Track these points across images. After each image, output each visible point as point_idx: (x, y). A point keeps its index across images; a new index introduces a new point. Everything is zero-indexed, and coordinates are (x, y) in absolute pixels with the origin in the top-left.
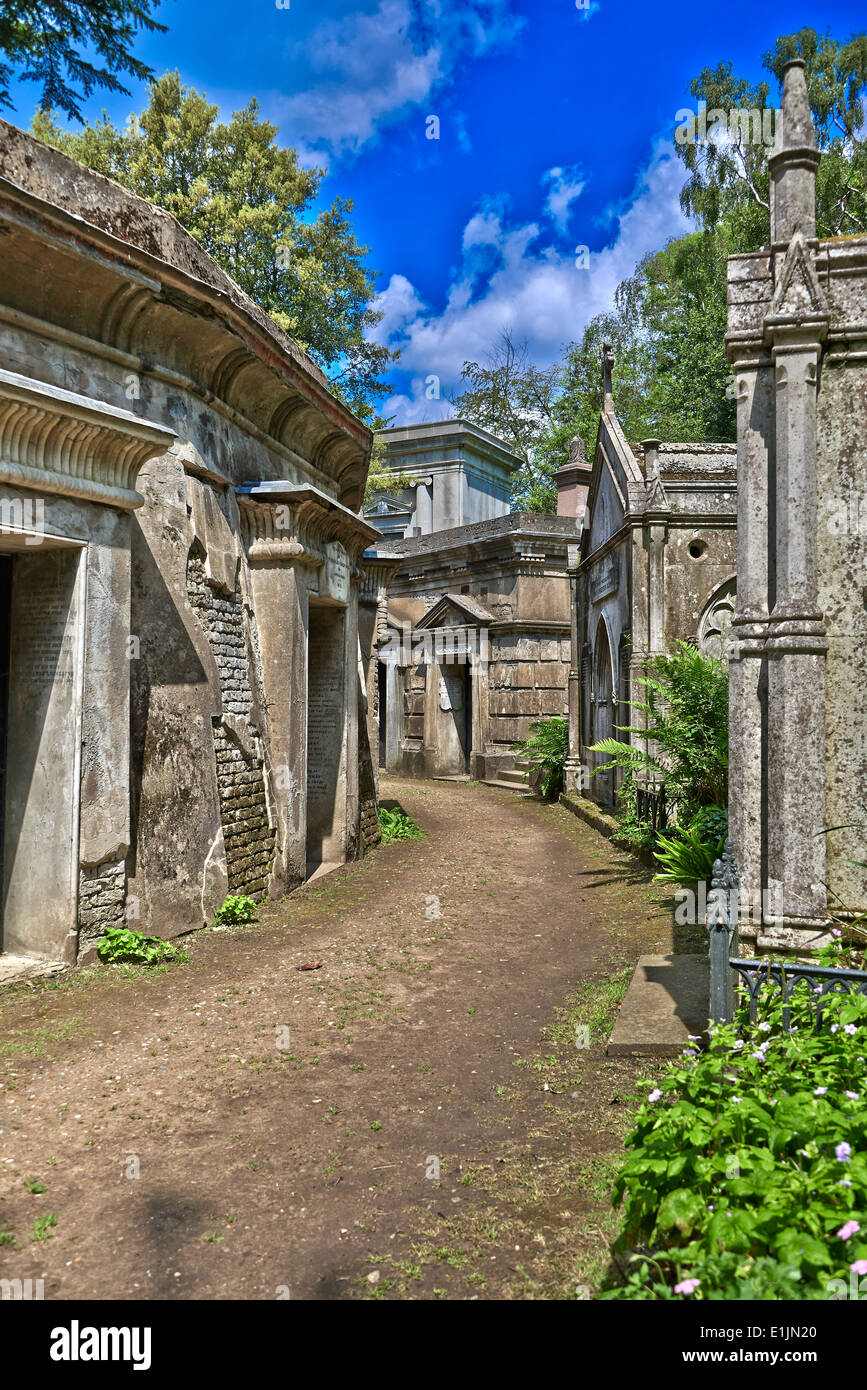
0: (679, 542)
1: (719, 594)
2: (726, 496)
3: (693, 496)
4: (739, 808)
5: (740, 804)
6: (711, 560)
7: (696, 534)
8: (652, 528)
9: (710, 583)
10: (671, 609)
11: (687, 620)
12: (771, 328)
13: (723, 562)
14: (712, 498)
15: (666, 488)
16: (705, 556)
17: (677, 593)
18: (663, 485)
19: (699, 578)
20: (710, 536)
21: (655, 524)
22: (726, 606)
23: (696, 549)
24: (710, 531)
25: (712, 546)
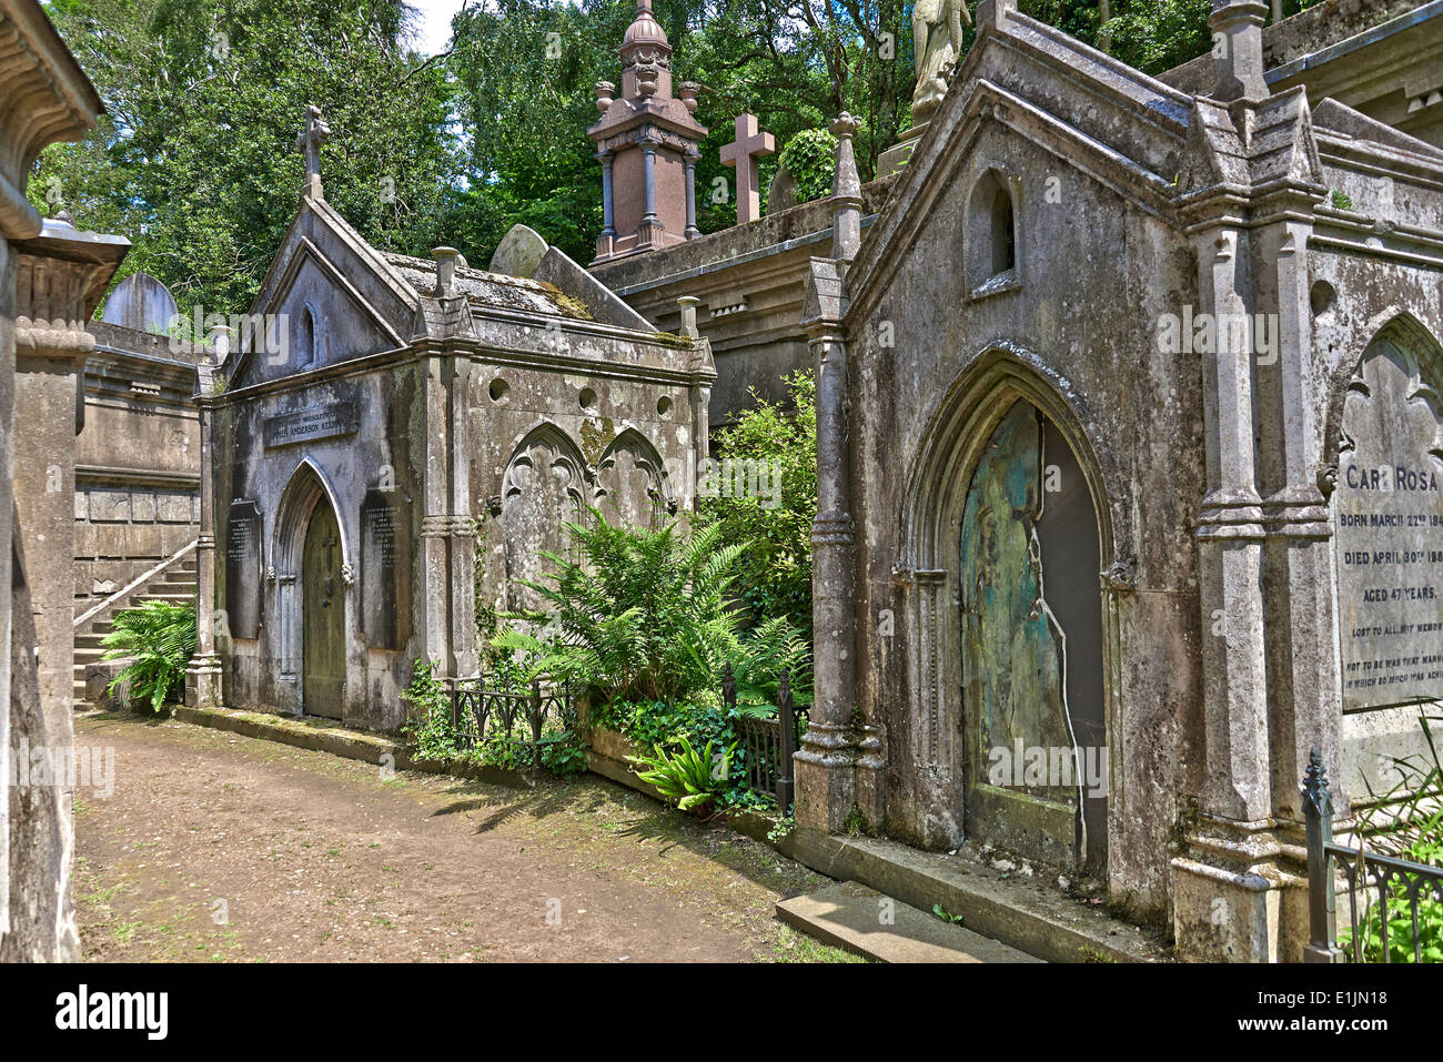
0: (481, 379)
1: (521, 447)
2: (527, 330)
3: (494, 325)
4: (1247, 713)
5: (1249, 708)
6: (513, 405)
7: (497, 372)
8: (457, 360)
9: (512, 432)
10: (472, 462)
11: (489, 476)
12: (1291, 190)
13: (526, 408)
14: (513, 330)
15: (474, 312)
16: (505, 399)
17: (478, 443)
18: (471, 309)
19: (500, 425)
20: (512, 376)
21: (460, 355)
22: (525, 461)
23: (497, 389)
24: (512, 370)
25: (513, 388)
